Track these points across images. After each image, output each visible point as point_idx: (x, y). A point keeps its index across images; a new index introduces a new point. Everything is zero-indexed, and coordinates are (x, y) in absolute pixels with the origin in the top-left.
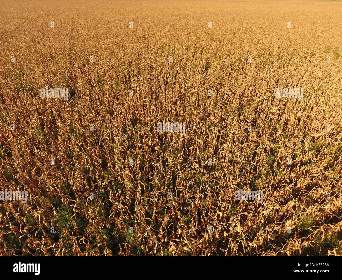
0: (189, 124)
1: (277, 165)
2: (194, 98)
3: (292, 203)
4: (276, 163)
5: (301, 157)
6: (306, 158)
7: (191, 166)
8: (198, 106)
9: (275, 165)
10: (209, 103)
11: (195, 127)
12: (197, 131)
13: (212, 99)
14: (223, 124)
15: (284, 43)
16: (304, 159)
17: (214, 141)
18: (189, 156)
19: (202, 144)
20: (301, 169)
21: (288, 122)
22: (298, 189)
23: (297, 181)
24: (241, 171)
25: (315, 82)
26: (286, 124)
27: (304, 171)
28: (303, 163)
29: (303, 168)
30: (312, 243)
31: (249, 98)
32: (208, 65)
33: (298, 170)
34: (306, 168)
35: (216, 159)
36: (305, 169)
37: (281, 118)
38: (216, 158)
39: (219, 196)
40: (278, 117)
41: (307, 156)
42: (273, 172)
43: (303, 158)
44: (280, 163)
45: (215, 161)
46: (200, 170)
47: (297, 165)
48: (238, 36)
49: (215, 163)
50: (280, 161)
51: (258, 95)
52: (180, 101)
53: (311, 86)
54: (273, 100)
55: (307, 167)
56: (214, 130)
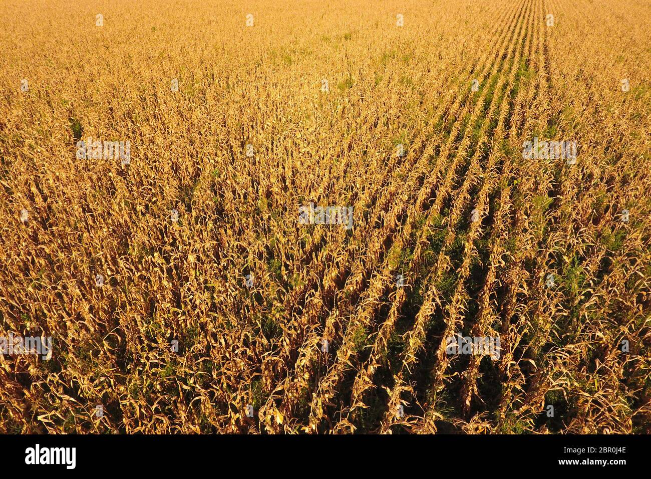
0: (91, 271)
1: (286, 270)
2: (77, 209)
3: (330, 321)
4: (283, 268)
5: (311, 239)
6: (317, 237)
7: (138, 360)
8: (94, 222)
9: (284, 272)
10: (116, 207)
11: (109, 273)
12: (118, 278)
13: (119, 197)
14: (167, 240)
15: (206, 52)
16: (316, 240)
17: (165, 283)
18: (124, 342)
19: (142, 300)
20: (319, 258)
21: (270, 190)
22: (328, 291)
23: (322, 281)
24: (237, 314)
25: (279, 110)
26: (269, 194)
27: (324, 259)
28: (317, 248)
29: (321, 255)
30: (378, 361)
31: (191, 170)
32: (77, 126)
33: (316, 263)
34: (324, 253)
35: (184, 317)
36: (323, 255)
37: (257, 188)
38: (184, 314)
39: (223, 384)
40: (253, 187)
41: (317, 234)
42: (286, 285)
43: (313, 240)
44: (289, 265)
45: (185, 321)
46: (163, 360)
47: (311, 254)
48: (116, 50)
49: (186, 325)
50: (288, 263)
51: (206, 160)
52: (46, 229)
53: (275, 119)
54: (233, 160)
55: (325, 250)
56: (153, 260)
